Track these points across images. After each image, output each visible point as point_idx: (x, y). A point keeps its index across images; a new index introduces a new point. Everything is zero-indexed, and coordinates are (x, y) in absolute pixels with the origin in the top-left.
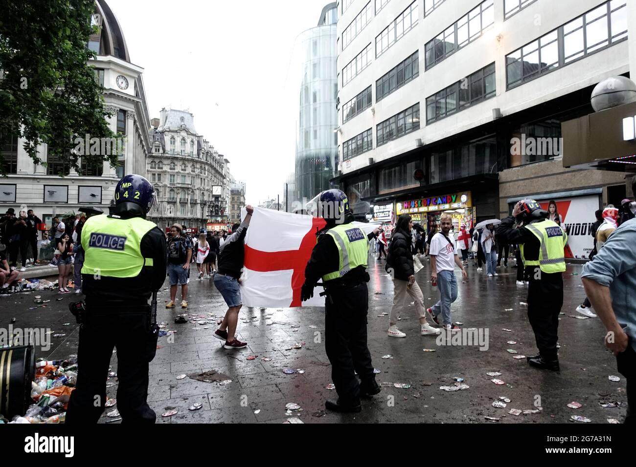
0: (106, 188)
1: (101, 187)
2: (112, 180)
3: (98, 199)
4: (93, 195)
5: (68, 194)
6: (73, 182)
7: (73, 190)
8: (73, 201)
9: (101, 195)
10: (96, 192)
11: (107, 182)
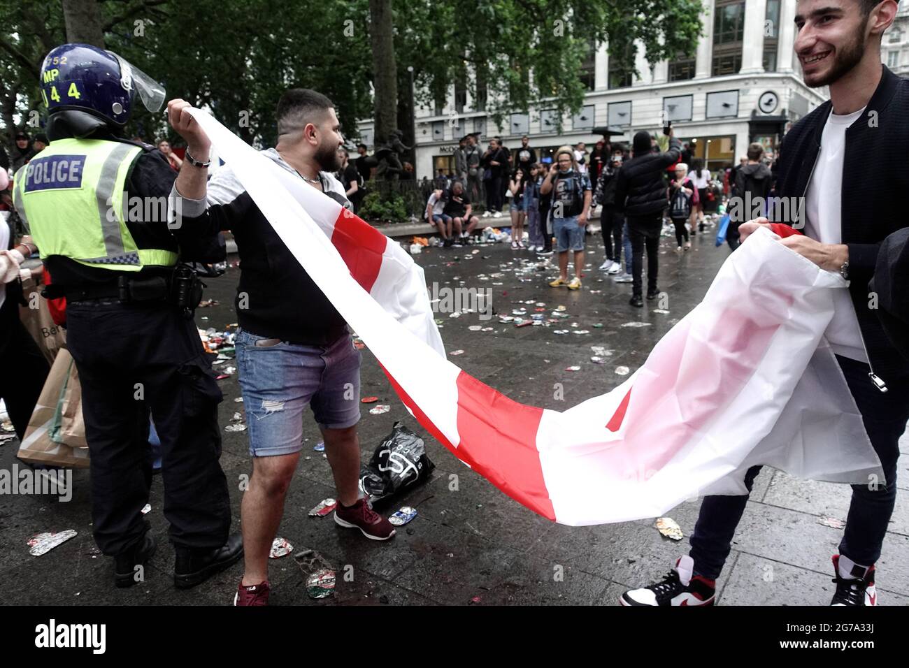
0: (746, 92)
1: (738, 90)
2: (754, 78)
3: (732, 111)
4: (726, 106)
5: (692, 108)
6: (700, 89)
7: (699, 100)
8: (699, 118)
9: (738, 103)
10: (731, 98)
11: (747, 81)
